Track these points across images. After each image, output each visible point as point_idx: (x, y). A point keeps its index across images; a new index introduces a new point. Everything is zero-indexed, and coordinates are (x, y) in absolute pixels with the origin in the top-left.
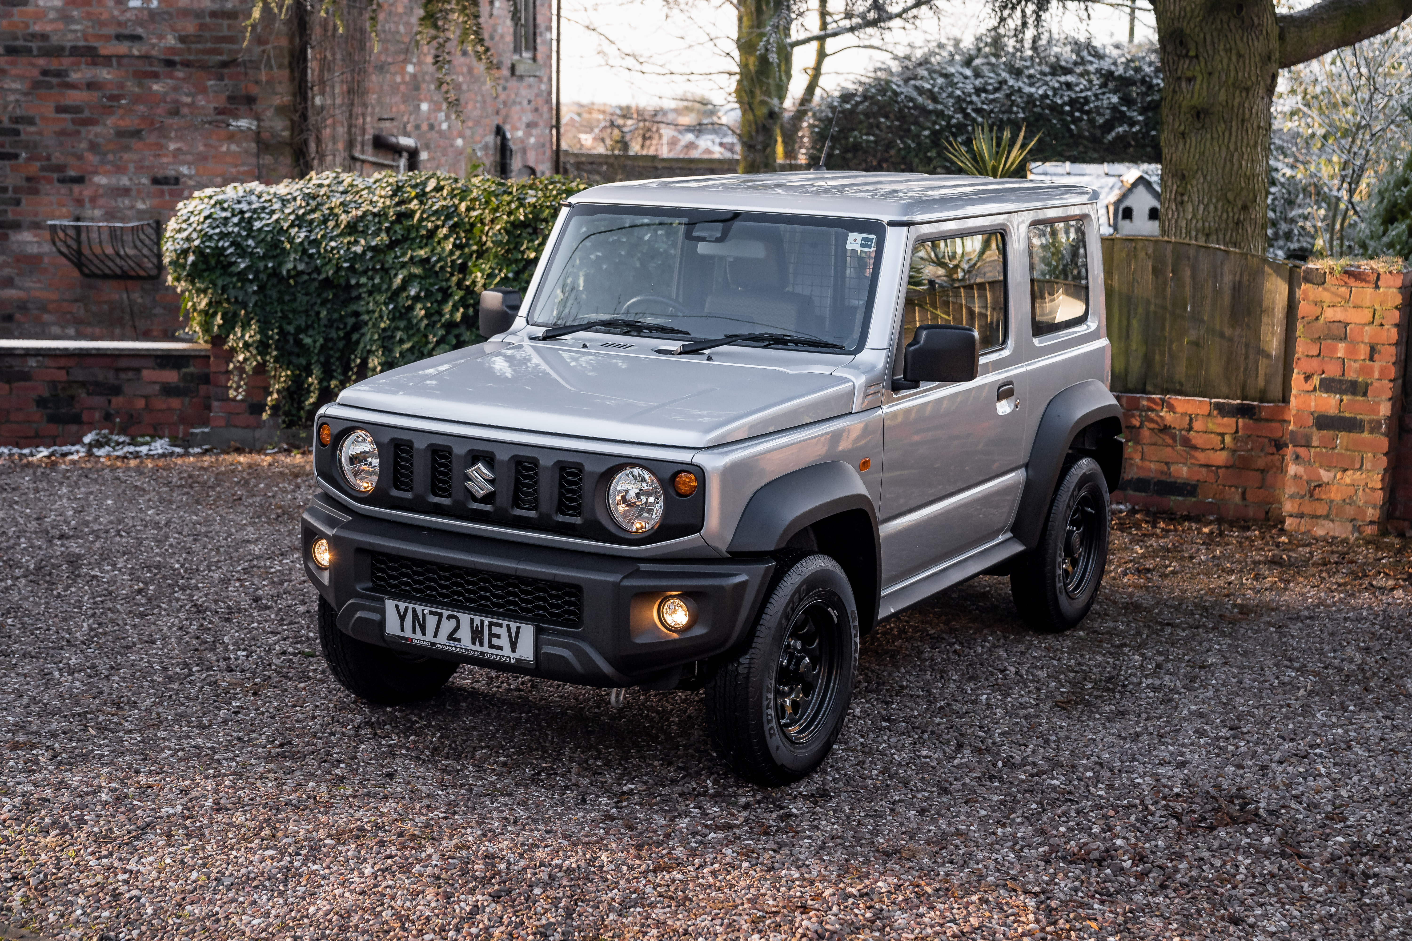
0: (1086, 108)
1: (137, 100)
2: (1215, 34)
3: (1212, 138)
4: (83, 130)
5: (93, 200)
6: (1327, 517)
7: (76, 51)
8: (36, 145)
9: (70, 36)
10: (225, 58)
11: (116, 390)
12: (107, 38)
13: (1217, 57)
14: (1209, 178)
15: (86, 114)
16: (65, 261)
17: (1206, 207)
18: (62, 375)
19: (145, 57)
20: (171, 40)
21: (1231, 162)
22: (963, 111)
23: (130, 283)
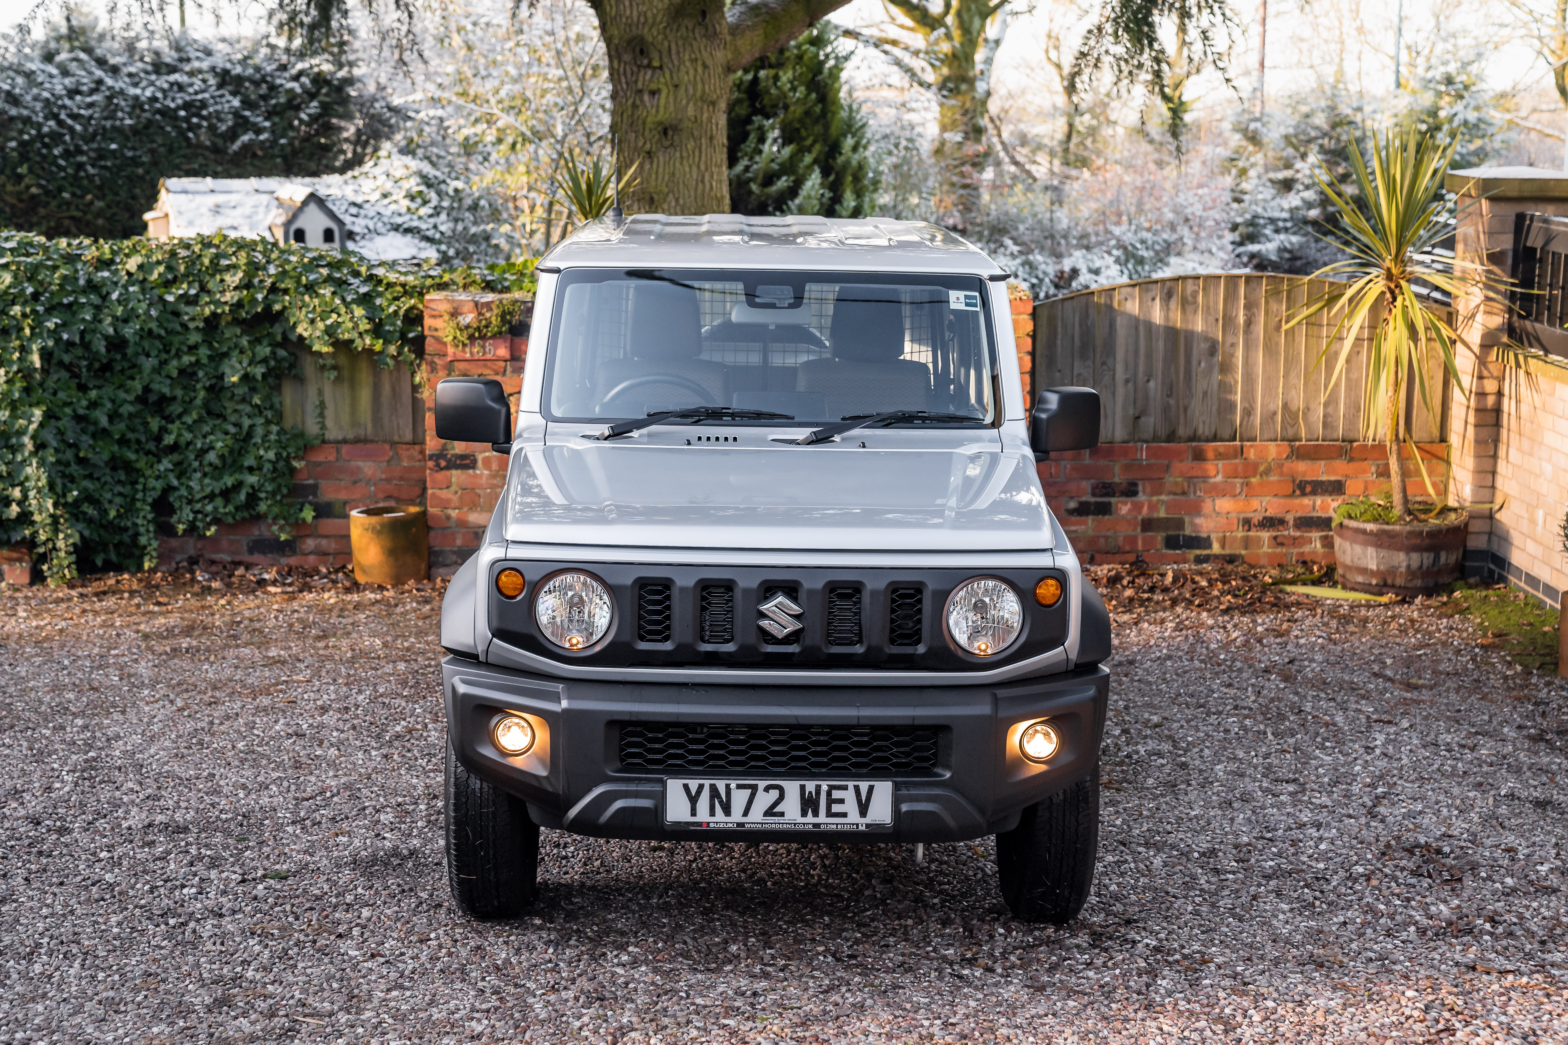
2: (680, 43)
3: (682, 157)
13: (683, 69)
14: (681, 201)
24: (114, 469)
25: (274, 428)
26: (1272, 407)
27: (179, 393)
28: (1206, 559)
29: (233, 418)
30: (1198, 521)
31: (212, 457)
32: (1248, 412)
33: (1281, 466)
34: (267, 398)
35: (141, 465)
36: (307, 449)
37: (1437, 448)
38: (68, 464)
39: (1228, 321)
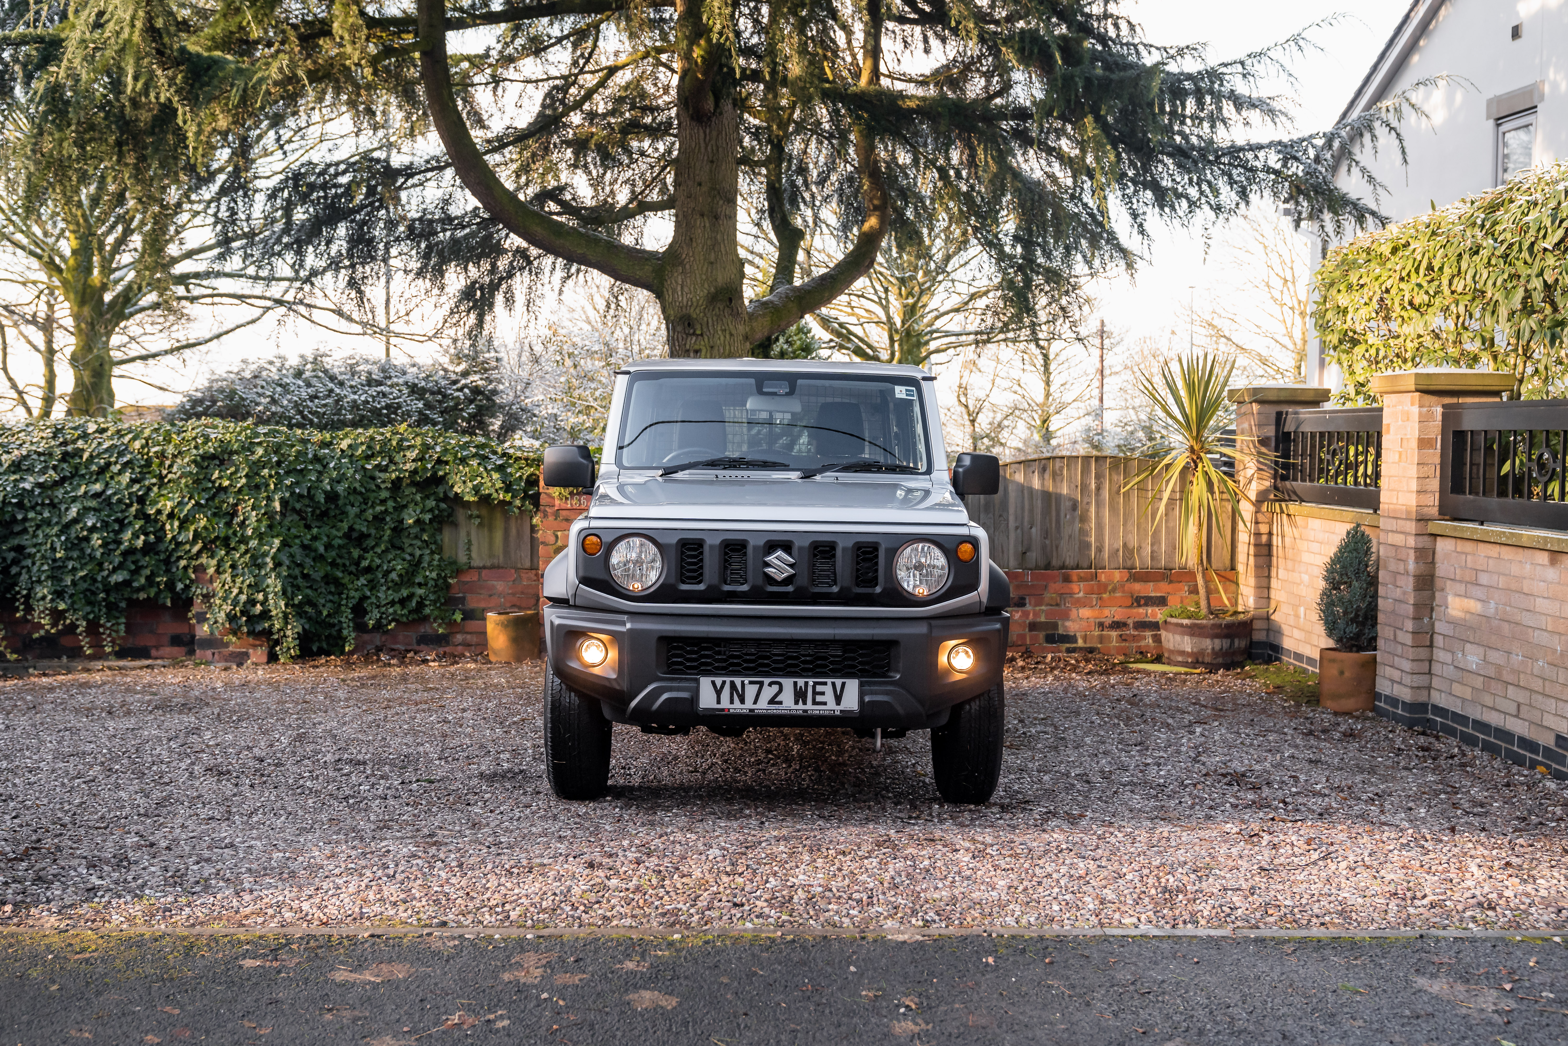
2: (715, 318)
13: (717, 336)
24: (327, 583)
25: (437, 557)
26: (1116, 546)
27: (373, 531)
28: (1074, 650)
29: (409, 550)
30: (1068, 624)
31: (394, 576)
32: (1099, 550)
33: (1123, 586)
34: (432, 536)
35: (346, 580)
36: (458, 572)
37: (1230, 574)
38: (296, 578)
39: (1084, 487)
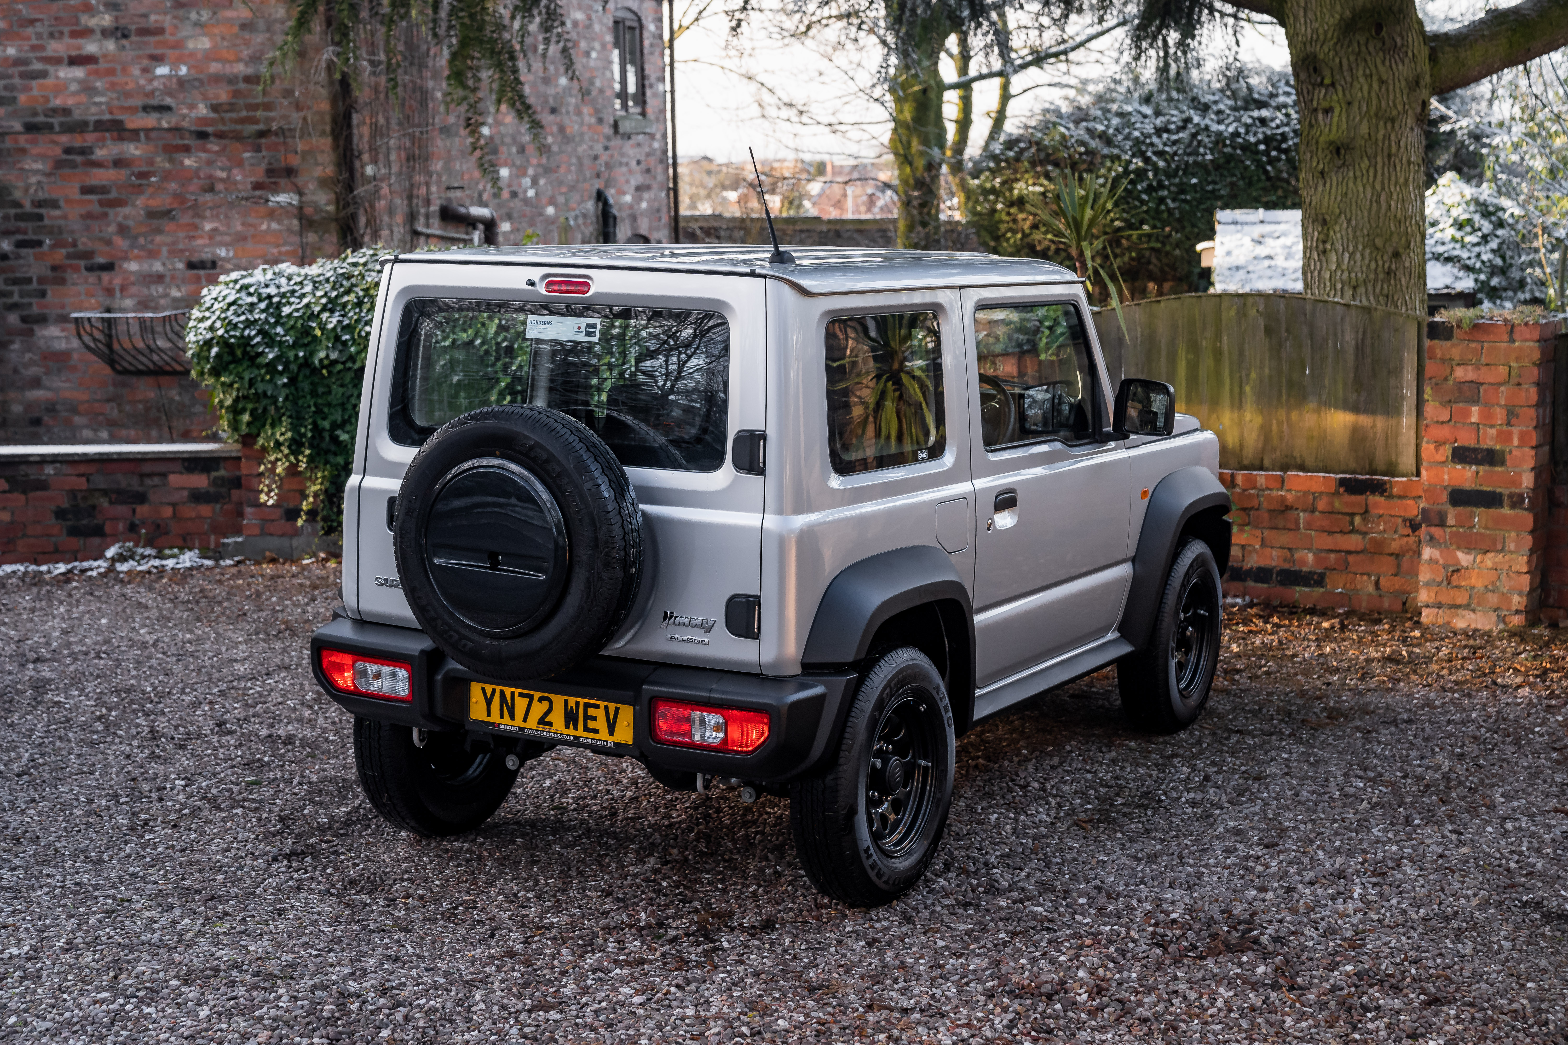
0: (1284, 146)
1: (167, 176)
2: (1352, 58)
3: (1355, 177)
4: (111, 212)
5: (123, 289)
6: (1467, 607)
7: (100, 126)
8: (60, 230)
9: (94, 110)
10: (261, 127)
11: (141, 498)
12: (133, 110)
13: (1357, 85)
14: (1353, 222)
15: (114, 194)
16: (94, 358)
17: (1352, 255)
18: (82, 483)
19: (176, 130)
20: (202, 110)
21: (1378, 202)
22: (1142, 155)
23: (163, 380)
